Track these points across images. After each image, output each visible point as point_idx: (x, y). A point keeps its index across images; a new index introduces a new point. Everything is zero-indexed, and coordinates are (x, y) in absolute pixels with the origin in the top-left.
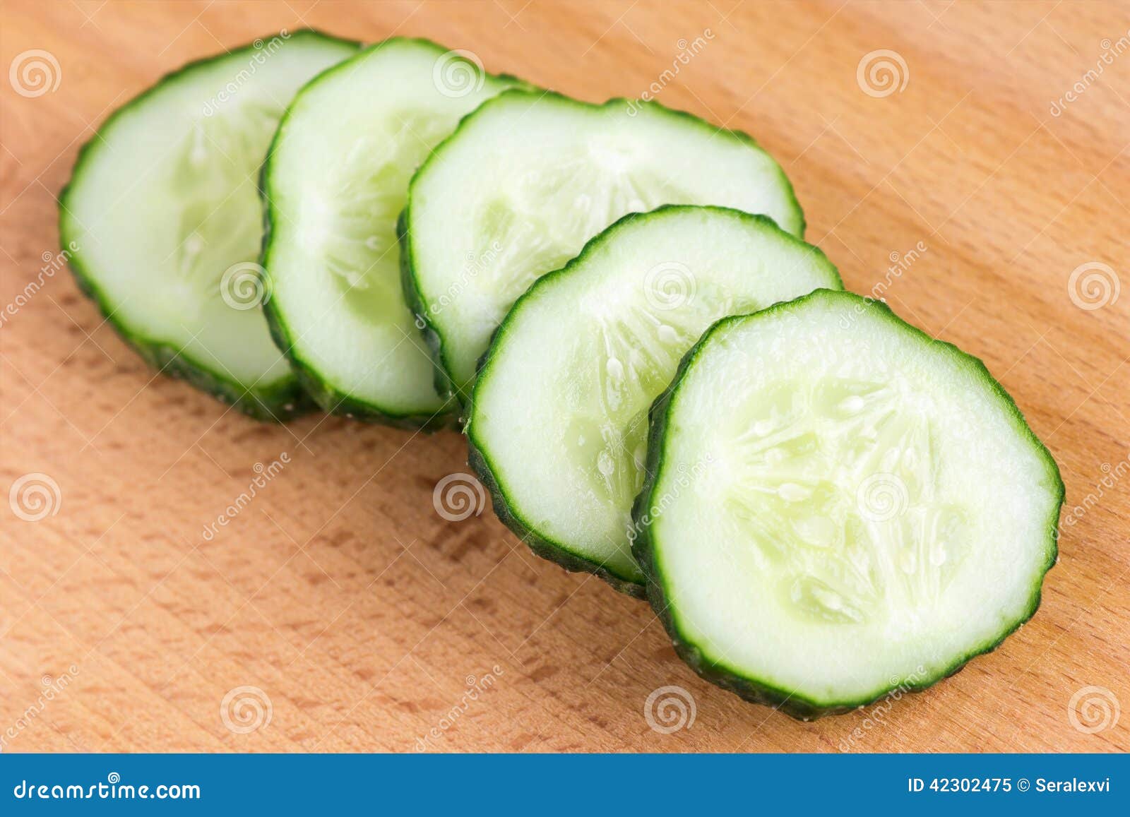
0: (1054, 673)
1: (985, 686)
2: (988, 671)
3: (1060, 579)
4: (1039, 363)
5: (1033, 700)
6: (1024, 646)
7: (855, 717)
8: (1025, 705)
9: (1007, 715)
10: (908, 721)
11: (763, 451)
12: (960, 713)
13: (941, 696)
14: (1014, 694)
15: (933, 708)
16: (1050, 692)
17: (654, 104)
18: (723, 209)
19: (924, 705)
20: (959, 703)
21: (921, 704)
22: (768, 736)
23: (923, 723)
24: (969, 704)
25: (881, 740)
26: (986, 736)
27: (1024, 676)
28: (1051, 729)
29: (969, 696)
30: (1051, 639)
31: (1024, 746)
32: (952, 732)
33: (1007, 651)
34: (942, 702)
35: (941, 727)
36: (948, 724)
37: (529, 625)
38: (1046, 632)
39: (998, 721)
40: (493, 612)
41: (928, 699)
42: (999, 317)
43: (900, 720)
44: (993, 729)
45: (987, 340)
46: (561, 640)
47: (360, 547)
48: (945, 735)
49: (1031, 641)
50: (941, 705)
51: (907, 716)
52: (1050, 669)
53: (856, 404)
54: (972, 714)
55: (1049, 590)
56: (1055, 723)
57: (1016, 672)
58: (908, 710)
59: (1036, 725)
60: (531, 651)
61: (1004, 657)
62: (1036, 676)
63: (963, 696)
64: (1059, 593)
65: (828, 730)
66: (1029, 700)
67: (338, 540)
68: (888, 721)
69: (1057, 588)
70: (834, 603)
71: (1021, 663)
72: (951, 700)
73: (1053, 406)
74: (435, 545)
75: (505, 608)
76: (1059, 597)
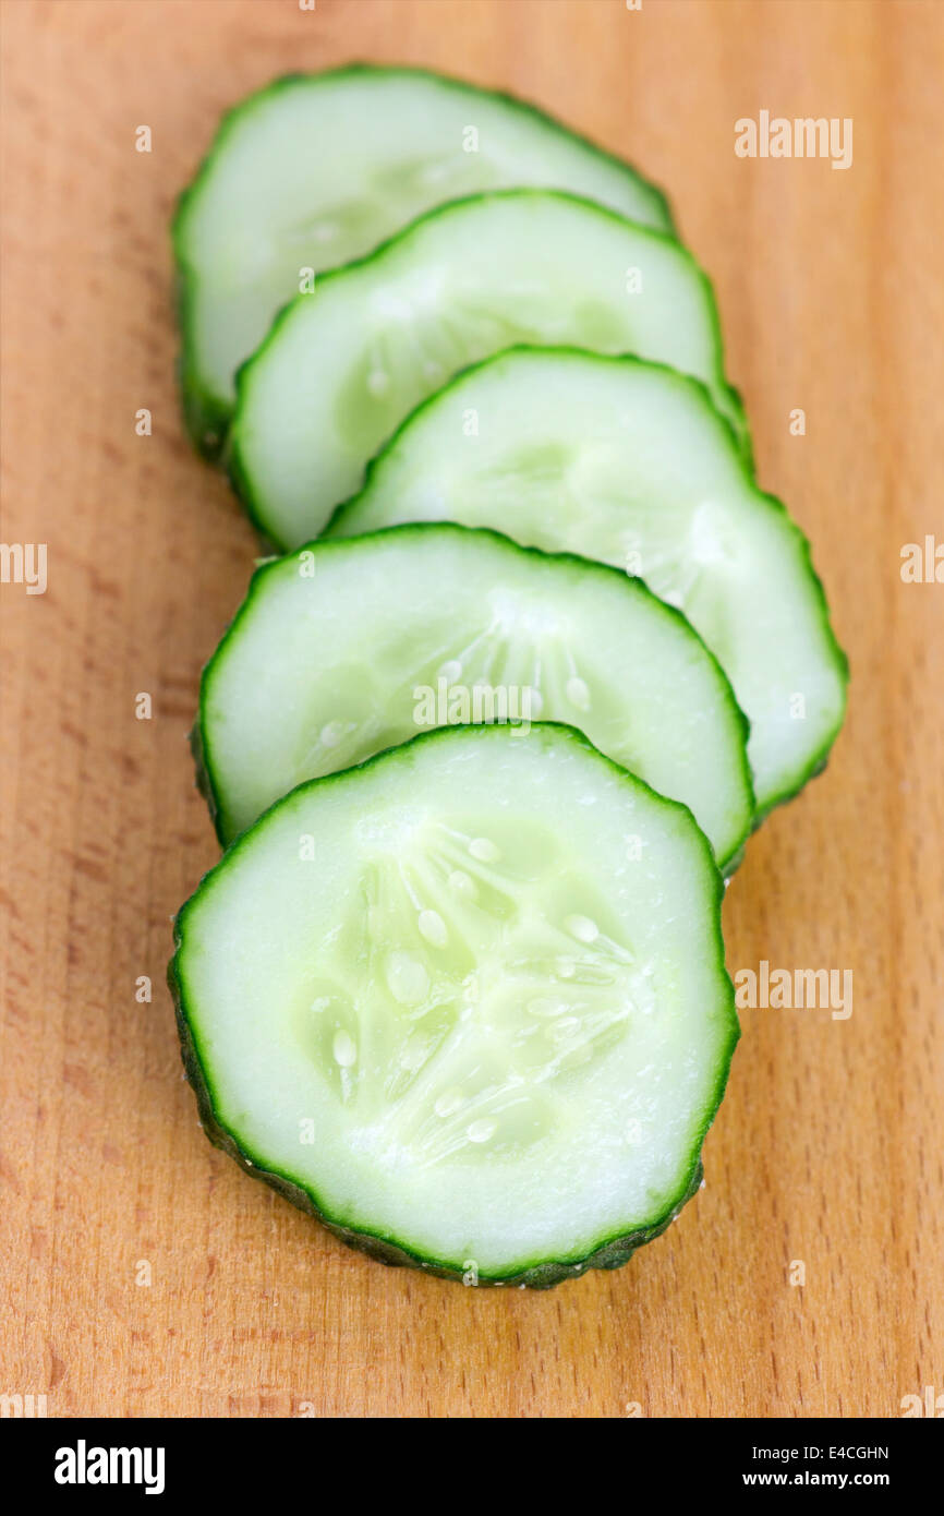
0: (458, 1363)
1: (392, 1304)
2: (414, 1295)
3: (576, 1308)
4: (824, 1143)
5: (410, 1361)
6: (469, 1315)
7: (260, 1197)
8: (398, 1356)
9: (373, 1344)
10: (293, 1251)
11: (456, 867)
12: (341, 1297)
13: (348, 1267)
14: (404, 1337)
15: (327, 1268)
16: (433, 1373)
17: (806, 547)
18: (721, 672)
19: (324, 1256)
20: (352, 1290)
21: (322, 1253)
22: (176, 1125)
23: (303, 1267)
24: (358, 1299)
25: (252, 1237)
26: (332, 1337)
27: (433, 1336)
28: (389, 1397)
29: (368, 1294)
30: (498, 1337)
31: (347, 1382)
32: (313, 1301)
33: (450, 1303)
34: (341, 1273)
35: (311, 1287)
36: (320, 1292)
37: (137, 823)
38: (502, 1329)
39: (359, 1339)
40: (126, 782)
41: (336, 1255)
42: (851, 1074)
43: (289, 1243)
44: (346, 1339)
45: (815, 1078)
46: (143, 865)
47: (111, 614)
48: (305, 1297)
49: (480, 1319)
50: (337, 1273)
51: (298, 1247)
52: (461, 1356)
53: (588, 932)
54: (349, 1310)
55: (555, 1304)
56: (399, 1397)
57: (432, 1326)
58: (307, 1244)
59: (382, 1379)
60: (107, 843)
61: (441, 1303)
62: (442, 1346)
63: (364, 1288)
64: (559, 1316)
65: (227, 1180)
66: (407, 1356)
67: (102, 587)
68: (280, 1231)
69: (564, 1310)
70: (344, 1056)
71: (446, 1324)
72: (350, 1279)
73: (782, 1184)
74: (165, 682)
75: (141, 791)
76: (554, 1318)
